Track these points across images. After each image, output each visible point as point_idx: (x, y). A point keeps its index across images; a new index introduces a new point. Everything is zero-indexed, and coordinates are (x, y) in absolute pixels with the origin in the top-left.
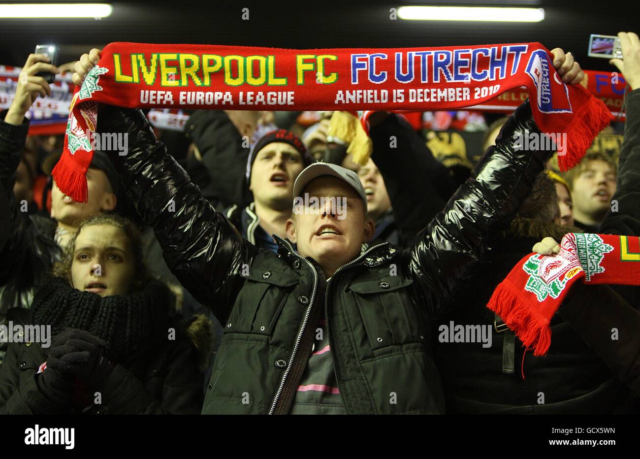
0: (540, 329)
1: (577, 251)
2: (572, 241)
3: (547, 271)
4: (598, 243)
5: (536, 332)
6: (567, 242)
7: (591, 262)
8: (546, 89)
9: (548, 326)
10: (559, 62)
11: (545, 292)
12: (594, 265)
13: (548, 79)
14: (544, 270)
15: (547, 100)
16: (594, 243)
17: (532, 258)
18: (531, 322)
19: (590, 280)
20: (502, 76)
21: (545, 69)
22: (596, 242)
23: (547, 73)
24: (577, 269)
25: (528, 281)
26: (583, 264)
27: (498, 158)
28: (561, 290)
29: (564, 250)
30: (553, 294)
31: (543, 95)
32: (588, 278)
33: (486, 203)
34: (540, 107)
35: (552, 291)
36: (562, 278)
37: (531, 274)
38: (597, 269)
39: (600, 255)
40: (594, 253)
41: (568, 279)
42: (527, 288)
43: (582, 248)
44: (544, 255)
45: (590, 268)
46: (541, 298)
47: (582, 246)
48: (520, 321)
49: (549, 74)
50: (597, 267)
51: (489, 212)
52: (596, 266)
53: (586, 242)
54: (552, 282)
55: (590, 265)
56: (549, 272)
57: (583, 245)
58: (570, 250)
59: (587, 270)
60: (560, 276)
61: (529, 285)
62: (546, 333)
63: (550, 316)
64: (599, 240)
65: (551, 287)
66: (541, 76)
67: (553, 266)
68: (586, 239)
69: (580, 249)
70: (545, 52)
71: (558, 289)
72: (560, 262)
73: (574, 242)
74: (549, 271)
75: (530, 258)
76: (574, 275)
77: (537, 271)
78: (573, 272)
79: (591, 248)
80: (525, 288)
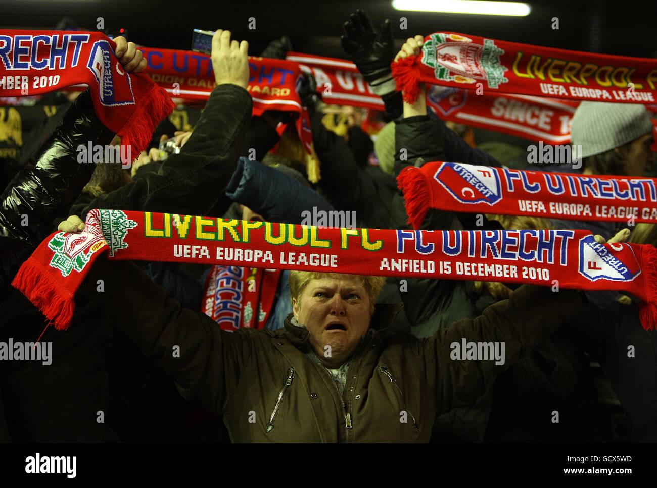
0: (63, 302)
1: (101, 226)
2: (96, 217)
3: (73, 246)
4: (123, 219)
5: (60, 305)
6: (91, 217)
7: (115, 238)
8: (108, 82)
9: (72, 299)
10: (122, 52)
11: (69, 267)
12: (118, 241)
13: (110, 71)
14: (69, 245)
15: (109, 93)
16: (118, 218)
17: (58, 236)
18: (56, 296)
19: (113, 256)
20: (62, 66)
21: (106, 61)
22: (120, 217)
23: (109, 64)
24: (102, 243)
25: (53, 258)
26: (108, 240)
27: (58, 146)
28: (86, 263)
29: (88, 225)
30: (78, 268)
31: (105, 87)
32: (112, 253)
33: (44, 191)
34: (103, 100)
35: (76, 265)
36: (86, 252)
37: (56, 251)
38: (121, 245)
39: (124, 231)
40: (118, 229)
41: (93, 252)
42: (52, 264)
43: (106, 224)
44: (69, 233)
45: (114, 244)
46: (66, 273)
47: (106, 222)
48: (44, 296)
49: (110, 65)
50: (121, 242)
51: (48, 200)
52: (119, 242)
53: (110, 218)
54: (77, 256)
55: (114, 241)
56: (74, 248)
57: (107, 220)
58: (94, 225)
59: (111, 245)
60: (84, 250)
61: (53, 261)
62: (69, 306)
63: (74, 290)
64: (123, 216)
65: (75, 261)
66: (103, 69)
67: (78, 242)
68: (111, 214)
69: (104, 224)
70: (107, 42)
71: (82, 262)
72: (84, 237)
73: (98, 218)
74: (74, 246)
75: (55, 236)
76: (98, 249)
77: (62, 248)
78: (98, 245)
79: (114, 224)
80: (50, 265)
